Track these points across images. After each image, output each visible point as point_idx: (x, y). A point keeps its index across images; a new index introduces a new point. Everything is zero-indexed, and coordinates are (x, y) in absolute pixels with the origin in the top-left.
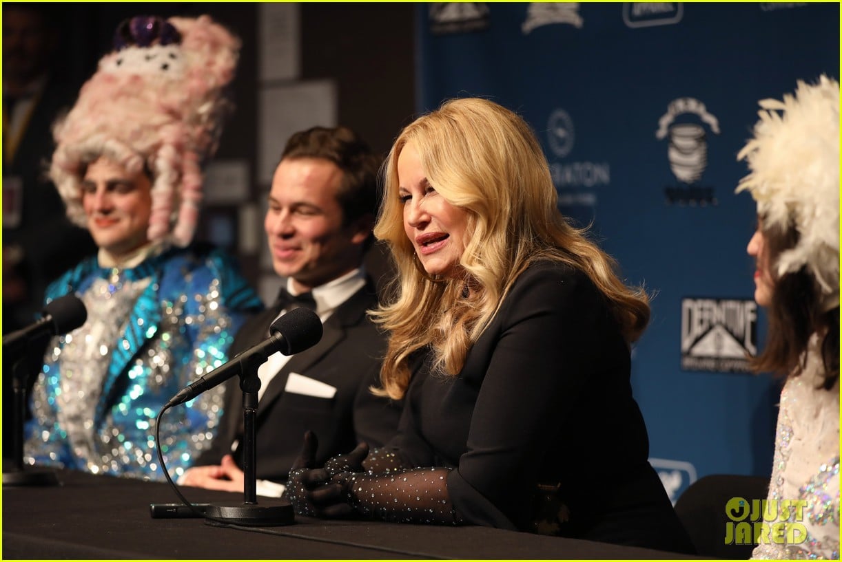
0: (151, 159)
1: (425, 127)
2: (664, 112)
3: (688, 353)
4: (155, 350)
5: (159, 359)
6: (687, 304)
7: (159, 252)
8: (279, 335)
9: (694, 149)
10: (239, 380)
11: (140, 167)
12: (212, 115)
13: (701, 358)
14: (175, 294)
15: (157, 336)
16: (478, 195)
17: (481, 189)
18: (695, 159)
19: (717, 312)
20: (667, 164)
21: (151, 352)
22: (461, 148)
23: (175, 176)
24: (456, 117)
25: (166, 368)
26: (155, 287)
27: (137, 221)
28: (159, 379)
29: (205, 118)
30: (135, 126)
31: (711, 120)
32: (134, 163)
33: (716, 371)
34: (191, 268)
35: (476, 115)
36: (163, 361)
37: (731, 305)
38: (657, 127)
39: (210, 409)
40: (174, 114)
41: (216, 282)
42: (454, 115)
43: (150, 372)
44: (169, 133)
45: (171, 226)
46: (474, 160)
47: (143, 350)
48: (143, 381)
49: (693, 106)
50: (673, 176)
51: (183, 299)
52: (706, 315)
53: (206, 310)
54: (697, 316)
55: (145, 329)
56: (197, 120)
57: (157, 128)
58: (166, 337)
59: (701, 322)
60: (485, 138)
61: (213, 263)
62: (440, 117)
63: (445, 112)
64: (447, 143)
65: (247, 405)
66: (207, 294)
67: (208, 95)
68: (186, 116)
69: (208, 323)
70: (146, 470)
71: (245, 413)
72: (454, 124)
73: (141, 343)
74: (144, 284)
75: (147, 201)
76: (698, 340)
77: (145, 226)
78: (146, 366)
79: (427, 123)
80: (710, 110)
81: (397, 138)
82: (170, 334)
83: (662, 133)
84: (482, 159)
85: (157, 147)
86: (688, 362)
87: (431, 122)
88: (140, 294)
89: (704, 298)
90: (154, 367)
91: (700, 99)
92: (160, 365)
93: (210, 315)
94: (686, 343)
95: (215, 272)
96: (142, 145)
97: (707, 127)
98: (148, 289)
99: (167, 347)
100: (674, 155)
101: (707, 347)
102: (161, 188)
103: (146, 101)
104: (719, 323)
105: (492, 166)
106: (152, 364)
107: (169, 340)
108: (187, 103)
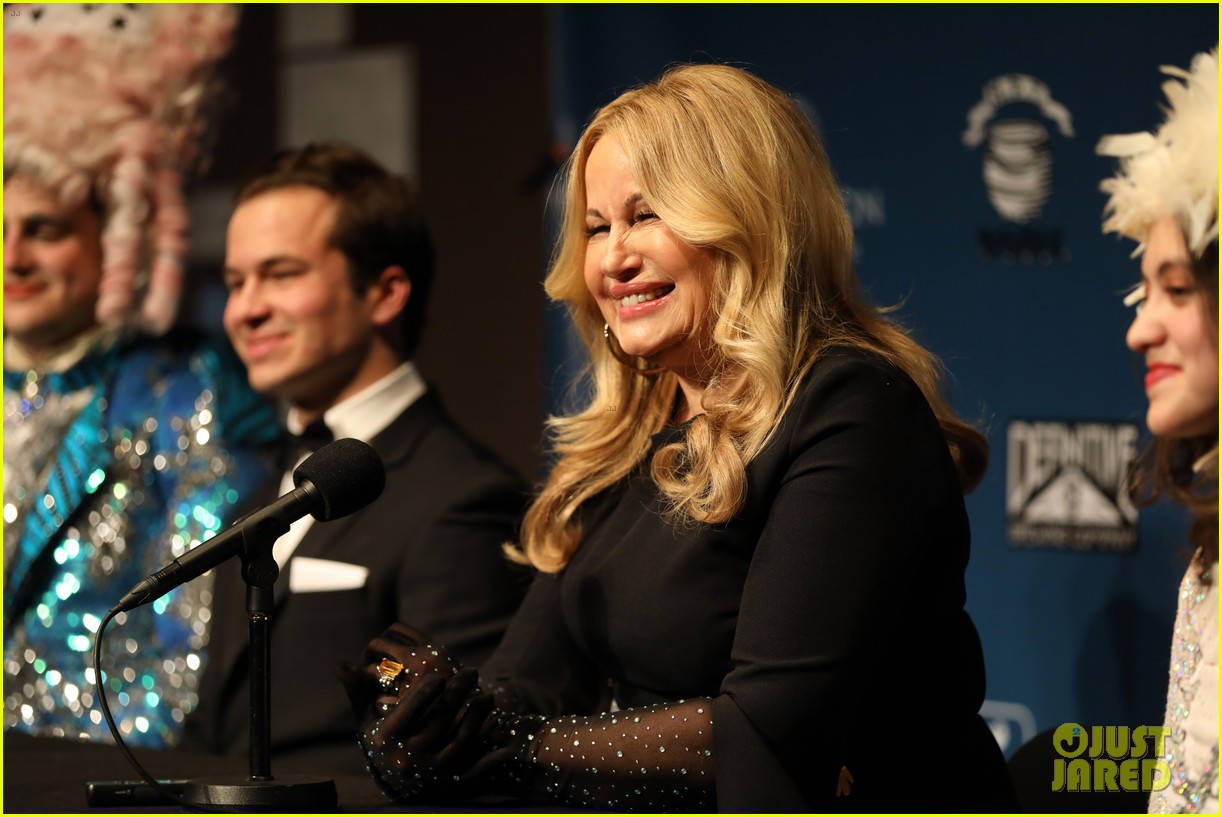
0: (102, 181)
1: (639, 109)
2: (976, 98)
3: (1021, 516)
4: (100, 513)
5: (108, 529)
6: (1018, 432)
7: (110, 342)
8: (309, 486)
9: (1027, 165)
10: (240, 565)
11: (83, 194)
12: (202, 108)
13: (1041, 526)
14: (136, 416)
15: (105, 488)
16: (734, 225)
17: (738, 215)
18: (1031, 181)
19: (1068, 445)
20: (981, 190)
21: (93, 516)
22: (703, 147)
23: (143, 212)
24: (691, 95)
25: (120, 545)
26: (101, 405)
27: (77, 290)
28: (108, 564)
29: (189, 114)
30: (75, 122)
31: (1058, 113)
32: (74, 187)
33: (1068, 548)
34: (165, 372)
35: (724, 93)
36: (115, 534)
37: (1094, 433)
38: (964, 125)
39: (195, 614)
40: (138, 105)
41: (208, 397)
42: (688, 91)
43: (93, 551)
44: (132, 137)
45: (137, 296)
46: (724, 168)
47: (81, 512)
48: (81, 568)
49: (1028, 89)
50: (992, 211)
51: (150, 425)
52: (1050, 452)
53: (190, 445)
54: (1034, 452)
55: (83, 478)
56: (175, 116)
57: (111, 127)
58: (120, 491)
59: (1042, 462)
60: (742, 132)
61: (203, 364)
62: (662, 94)
63: (671, 85)
64: (679, 138)
65: (254, 608)
66: (192, 415)
67: (194, 74)
68: (159, 109)
69: (193, 466)
70: (84, 723)
71: (252, 621)
72: (688, 107)
73: (75, 500)
74: (82, 399)
75: (95, 254)
76: (1035, 494)
77: (92, 298)
78: (85, 540)
79: (641, 104)
80: (1057, 96)
81: (587, 127)
82: (128, 487)
83: (973, 136)
84: (738, 167)
85: (111, 161)
86: (1018, 533)
87: (650, 102)
88: (75, 416)
89: (1047, 418)
90: (100, 545)
91: (1039, 76)
92: (108, 540)
93: (196, 453)
94: (1016, 499)
95: (206, 379)
96: (86, 156)
97: (1050, 125)
98: (91, 405)
99: (122, 509)
100: (994, 175)
101: (1052, 506)
102: (120, 231)
103: (88, 81)
104: (1073, 463)
105: (753, 177)
106: (94, 538)
107: (126, 497)
108: (160, 86)
